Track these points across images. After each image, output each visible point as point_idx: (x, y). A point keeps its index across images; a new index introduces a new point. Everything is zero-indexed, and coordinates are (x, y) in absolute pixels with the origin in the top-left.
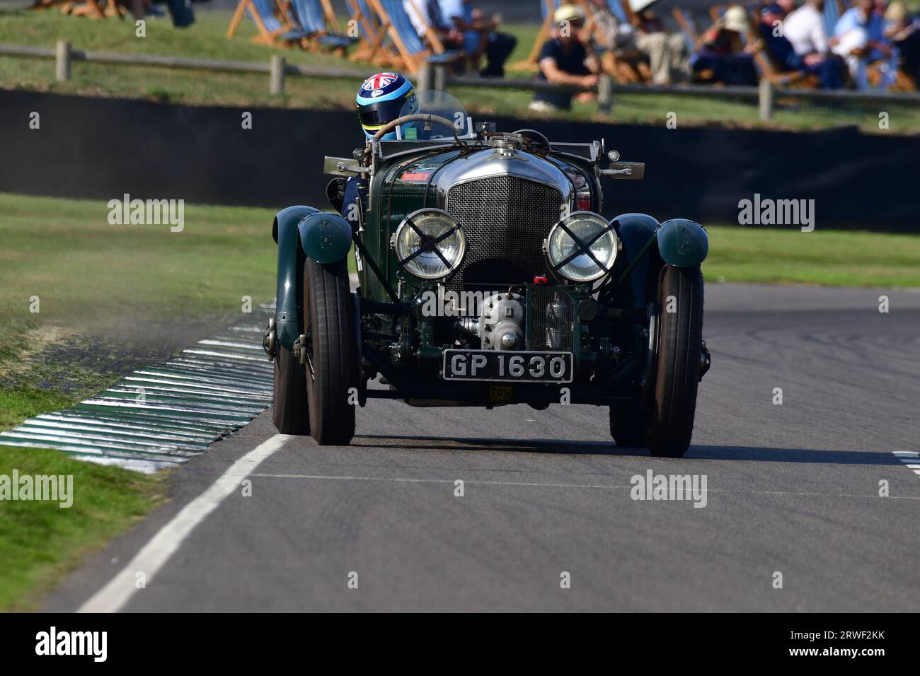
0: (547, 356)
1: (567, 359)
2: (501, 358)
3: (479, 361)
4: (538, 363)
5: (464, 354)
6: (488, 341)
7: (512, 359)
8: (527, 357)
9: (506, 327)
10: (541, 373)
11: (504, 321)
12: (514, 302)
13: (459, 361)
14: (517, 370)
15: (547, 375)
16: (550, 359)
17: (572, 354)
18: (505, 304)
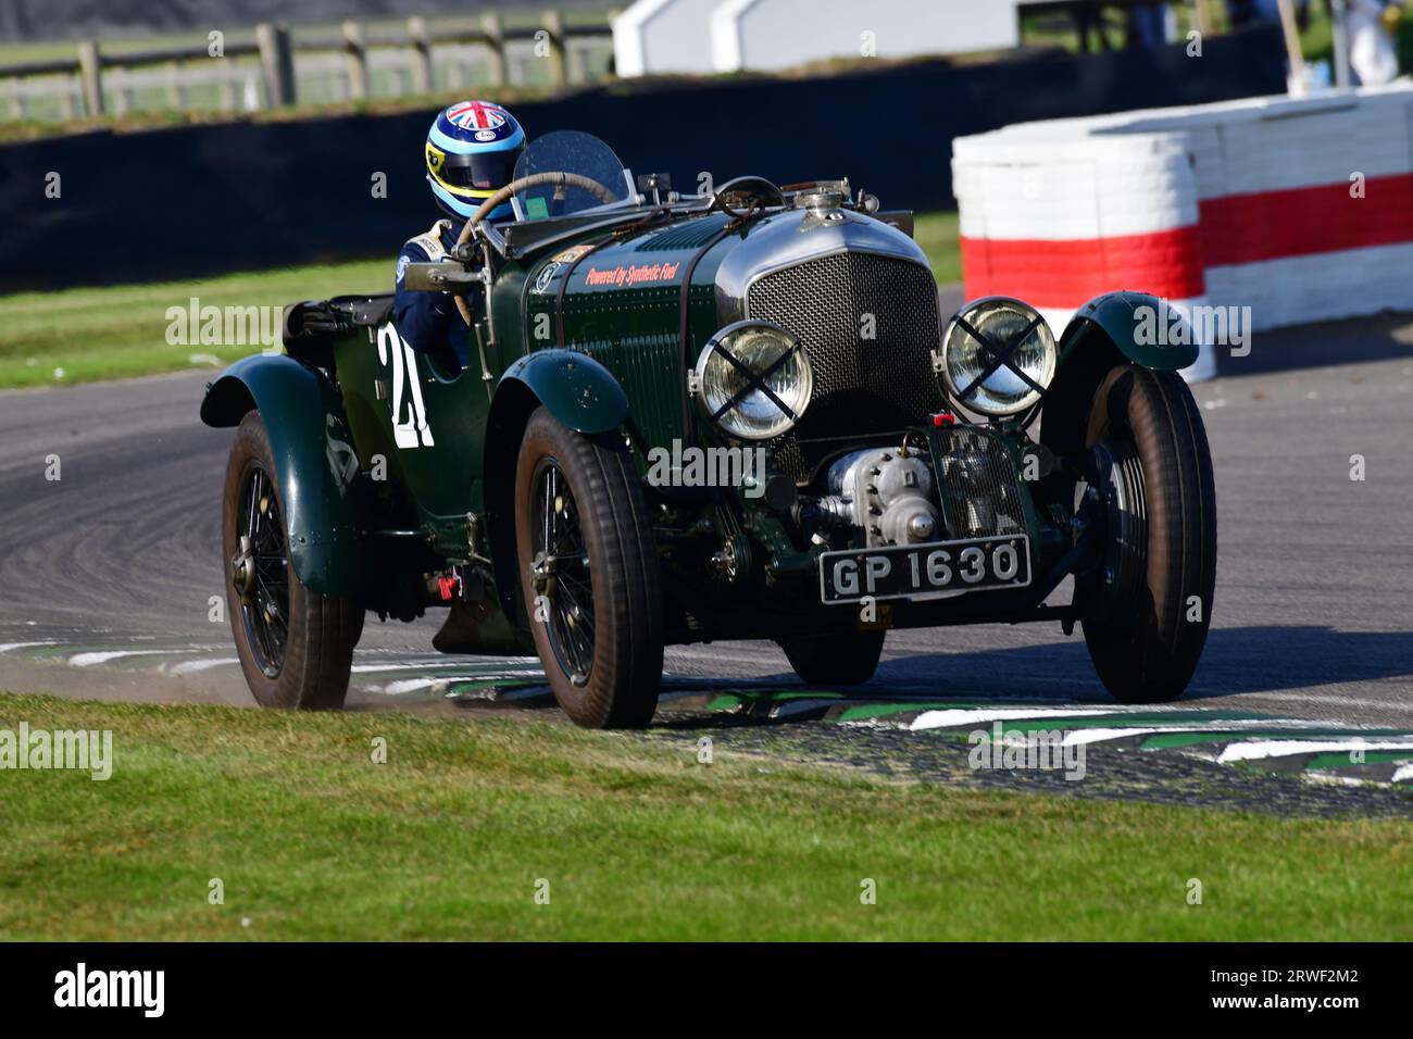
0: (987, 546)
1: (1020, 546)
2: (914, 558)
3: (878, 567)
4: (973, 558)
5: (853, 557)
6: (878, 532)
7: (931, 558)
8: (955, 551)
9: (910, 505)
10: (980, 575)
11: (904, 495)
12: (915, 460)
13: (845, 570)
14: (940, 575)
15: (990, 577)
16: (993, 549)
17: (1027, 538)
18: (901, 466)
